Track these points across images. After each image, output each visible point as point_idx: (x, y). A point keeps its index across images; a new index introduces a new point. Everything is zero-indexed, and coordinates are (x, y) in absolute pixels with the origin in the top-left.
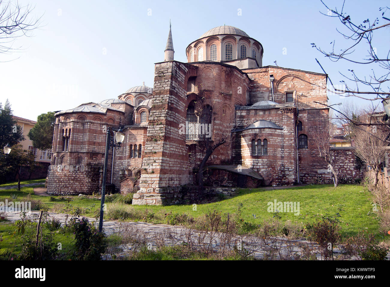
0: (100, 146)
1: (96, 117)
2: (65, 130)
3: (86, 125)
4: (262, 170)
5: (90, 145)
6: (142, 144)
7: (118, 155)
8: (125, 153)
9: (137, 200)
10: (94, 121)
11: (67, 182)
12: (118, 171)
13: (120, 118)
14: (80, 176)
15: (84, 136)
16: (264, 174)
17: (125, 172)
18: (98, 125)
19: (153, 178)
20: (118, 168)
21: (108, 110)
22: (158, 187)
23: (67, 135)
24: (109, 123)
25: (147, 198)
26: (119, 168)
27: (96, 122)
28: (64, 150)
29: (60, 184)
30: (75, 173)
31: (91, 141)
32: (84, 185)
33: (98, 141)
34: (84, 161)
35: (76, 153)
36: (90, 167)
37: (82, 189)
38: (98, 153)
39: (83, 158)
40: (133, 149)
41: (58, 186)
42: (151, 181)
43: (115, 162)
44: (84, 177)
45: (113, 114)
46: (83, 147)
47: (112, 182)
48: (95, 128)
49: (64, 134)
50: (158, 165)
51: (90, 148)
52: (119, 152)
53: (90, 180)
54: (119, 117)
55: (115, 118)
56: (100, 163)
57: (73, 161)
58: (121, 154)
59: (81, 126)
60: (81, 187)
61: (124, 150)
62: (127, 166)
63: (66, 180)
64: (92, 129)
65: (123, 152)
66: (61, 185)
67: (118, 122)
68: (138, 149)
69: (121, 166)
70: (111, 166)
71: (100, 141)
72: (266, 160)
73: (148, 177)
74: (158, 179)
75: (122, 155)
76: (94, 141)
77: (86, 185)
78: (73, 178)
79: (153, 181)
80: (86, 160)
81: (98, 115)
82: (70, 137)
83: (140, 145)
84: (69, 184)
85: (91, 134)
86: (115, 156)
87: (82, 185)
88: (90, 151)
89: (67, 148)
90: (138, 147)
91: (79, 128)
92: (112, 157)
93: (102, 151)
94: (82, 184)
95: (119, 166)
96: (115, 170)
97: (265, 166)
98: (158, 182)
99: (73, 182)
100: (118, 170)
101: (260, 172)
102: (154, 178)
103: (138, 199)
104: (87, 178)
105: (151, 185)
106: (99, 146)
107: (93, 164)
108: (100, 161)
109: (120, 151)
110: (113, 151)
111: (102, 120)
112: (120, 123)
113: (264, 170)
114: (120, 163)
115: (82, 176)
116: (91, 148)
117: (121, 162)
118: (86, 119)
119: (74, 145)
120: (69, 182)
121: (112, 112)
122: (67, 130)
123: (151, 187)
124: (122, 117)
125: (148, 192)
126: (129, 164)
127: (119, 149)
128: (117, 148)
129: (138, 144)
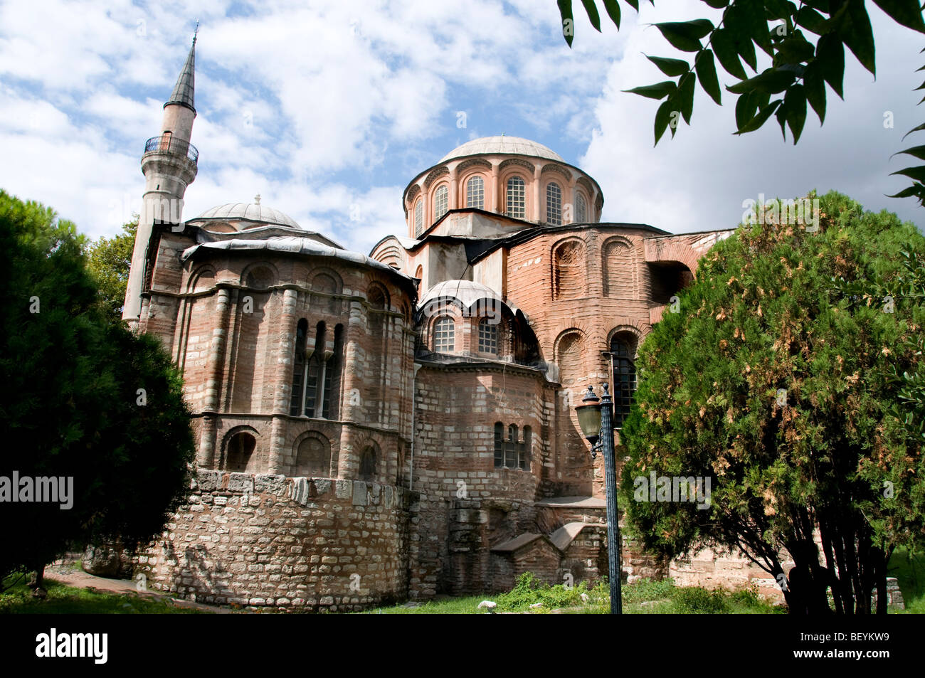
2: (313, 323)
6: (533, 426)
7: (425, 453)
11: (345, 554)
14: (383, 528)
17: (478, 513)
26: (431, 498)
29: (314, 558)
39: (383, 452)
40: (505, 438)
43: (414, 475)
52: (428, 441)
58: (434, 448)
62: (485, 493)
63: (340, 545)
65: (444, 444)
66: (319, 564)
68: (520, 440)
69: (437, 493)
75: (440, 454)
78: (365, 534)
83: (527, 429)
86: (414, 454)
95: (429, 492)
99: (367, 554)
109: (431, 438)
114: (432, 480)
115: (389, 525)
117: (436, 477)
120: (351, 551)
126: (496, 488)
127: (428, 431)
128: (420, 426)
129: (520, 423)
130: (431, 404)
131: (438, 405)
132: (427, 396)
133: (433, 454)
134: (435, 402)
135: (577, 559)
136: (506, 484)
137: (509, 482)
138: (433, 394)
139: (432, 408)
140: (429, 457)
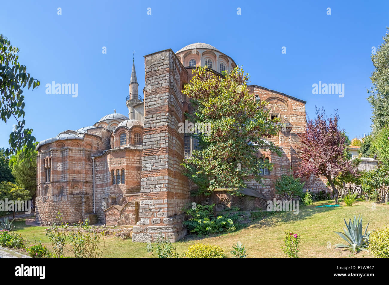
0: (81, 174)
1: (74, 143)
2: (46, 160)
3: (64, 152)
4: (266, 190)
5: (70, 173)
6: (125, 168)
7: (99, 183)
8: (106, 180)
9: (138, 235)
10: (72, 148)
12: (100, 200)
13: (98, 144)
14: (63, 206)
15: (64, 165)
16: (268, 194)
17: (108, 200)
18: (76, 151)
19: (158, 204)
20: (100, 196)
21: (86, 135)
22: (166, 216)
23: (48, 165)
24: (87, 149)
25: (153, 231)
27: (74, 148)
28: (46, 181)
29: (46, 214)
30: (59, 203)
31: (70, 169)
32: (69, 215)
33: (78, 169)
34: (66, 191)
35: (57, 182)
36: (72, 197)
37: (67, 219)
38: (79, 182)
39: (65, 187)
40: (115, 174)
41: (44, 216)
42: (156, 208)
43: (96, 190)
44: (67, 207)
45: (90, 139)
46: (64, 177)
47: (95, 211)
48: (74, 156)
49: (46, 165)
50: (163, 188)
51: (70, 176)
52: (100, 179)
53: (74, 210)
54: (97, 142)
55: (93, 143)
56: (82, 191)
57: (56, 191)
58: (101, 181)
59: (60, 154)
60: (65, 217)
61: (105, 176)
62: (109, 193)
63: (51, 211)
64: (71, 156)
65: (104, 179)
67: (96, 147)
68: (120, 174)
69: (103, 194)
70: (93, 195)
71: (80, 169)
72: (269, 180)
73: (151, 203)
74: (166, 206)
75: (103, 183)
76: (74, 169)
77: (70, 215)
78: (57, 208)
79: (158, 208)
80: (68, 189)
81: (76, 141)
82: (50, 167)
83: (123, 170)
84: (54, 215)
85: (71, 162)
86: (95, 184)
87: (66, 216)
88: (71, 179)
89: (49, 179)
90: (120, 171)
91: (58, 156)
92: (93, 186)
93: (83, 179)
94: (66, 214)
95: (101, 194)
96: (97, 198)
97: (268, 186)
98: (166, 209)
100: (100, 198)
101: (263, 193)
102: (161, 204)
103: (140, 232)
104: (70, 208)
105: (156, 214)
106: (79, 174)
107: (75, 193)
108: (81, 190)
109: (101, 178)
110: (93, 179)
111: (80, 146)
112: (98, 149)
113: (268, 190)
114: (101, 191)
115: (66, 206)
116: (72, 177)
117: (102, 189)
118: (65, 146)
119: (55, 175)
120: (53, 212)
121: (89, 136)
122: (47, 159)
123: (157, 217)
124: (100, 143)
125: (152, 223)
126: (112, 191)
127: (99, 176)
128: (97, 175)
129: (120, 168)
130: (100, 168)
131: (102, 168)
132: (99, 166)
133: (101, 183)
134: (101, 167)
135: (126, 214)
136: (115, 190)
137: (116, 189)
138: (101, 165)
139: (100, 169)
140: (100, 184)
